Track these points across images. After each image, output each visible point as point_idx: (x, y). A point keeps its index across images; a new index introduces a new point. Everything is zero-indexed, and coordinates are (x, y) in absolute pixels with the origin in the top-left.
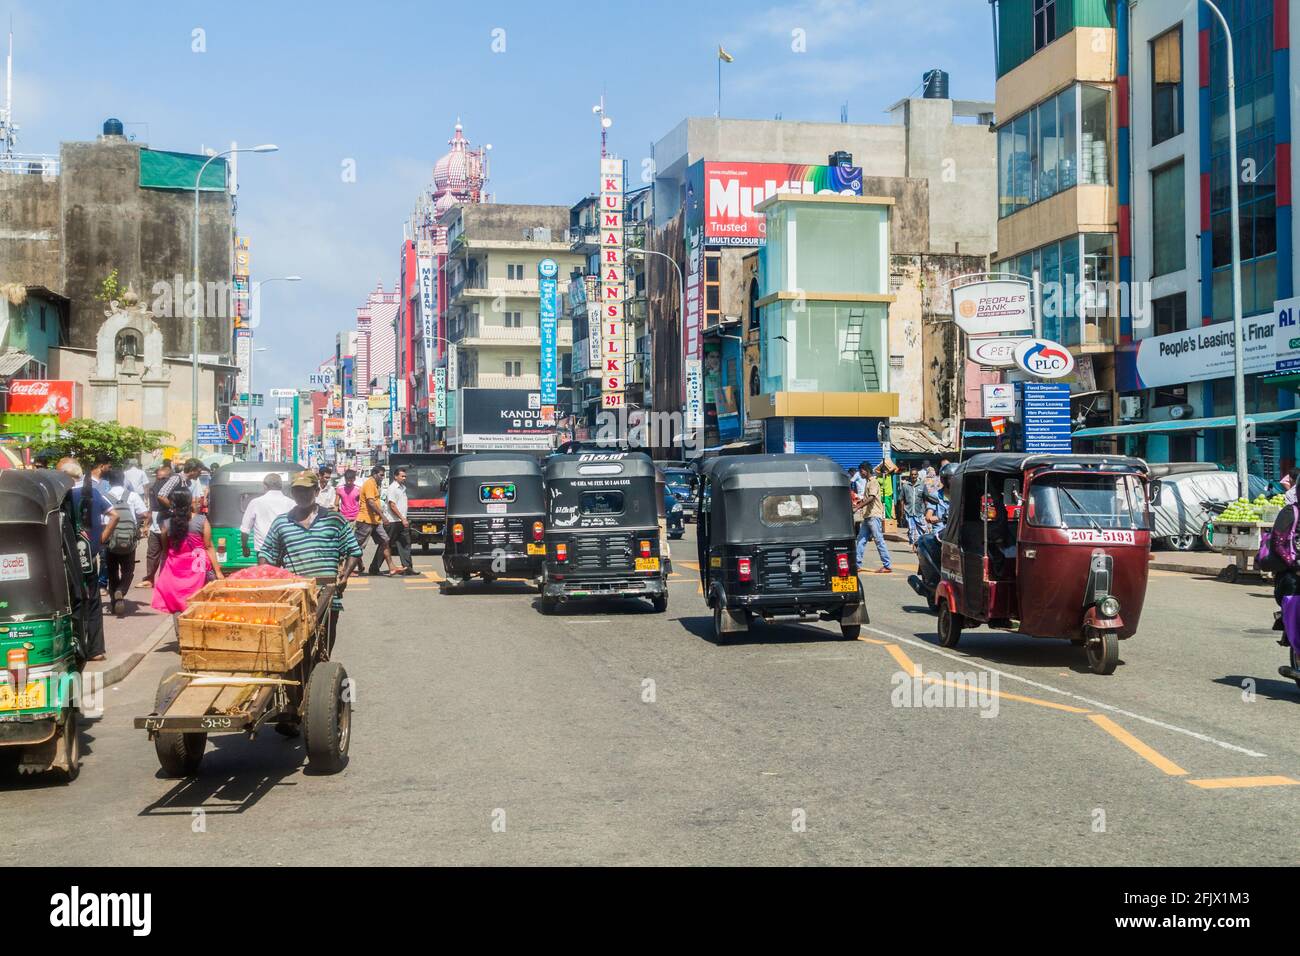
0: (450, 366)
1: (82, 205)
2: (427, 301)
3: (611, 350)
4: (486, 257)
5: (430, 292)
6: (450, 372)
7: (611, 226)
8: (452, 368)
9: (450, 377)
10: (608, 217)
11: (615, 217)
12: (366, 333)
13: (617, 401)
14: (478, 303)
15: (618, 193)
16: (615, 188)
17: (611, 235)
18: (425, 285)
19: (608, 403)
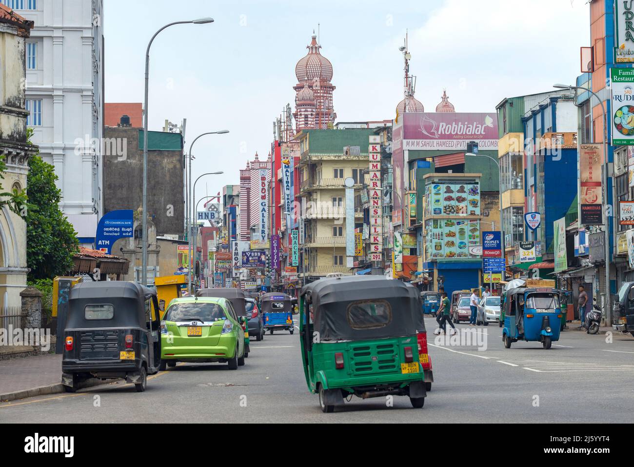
0: (300, 230)
1: (111, 160)
2: (288, 186)
3: (375, 231)
4: (321, 164)
5: (289, 180)
6: (300, 234)
7: (375, 169)
8: (302, 231)
9: (300, 236)
10: (373, 165)
11: (377, 165)
12: (247, 188)
13: (378, 258)
14: (316, 192)
15: (378, 153)
16: (376, 150)
17: (375, 174)
18: (286, 176)
19: (374, 258)
